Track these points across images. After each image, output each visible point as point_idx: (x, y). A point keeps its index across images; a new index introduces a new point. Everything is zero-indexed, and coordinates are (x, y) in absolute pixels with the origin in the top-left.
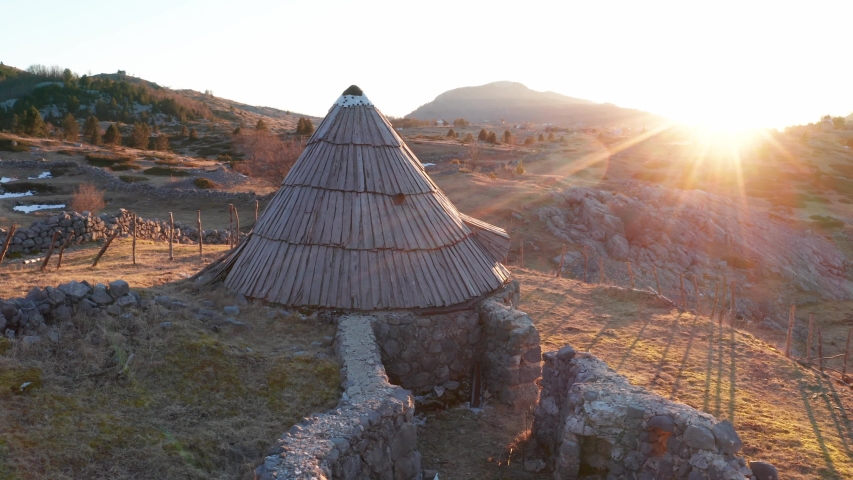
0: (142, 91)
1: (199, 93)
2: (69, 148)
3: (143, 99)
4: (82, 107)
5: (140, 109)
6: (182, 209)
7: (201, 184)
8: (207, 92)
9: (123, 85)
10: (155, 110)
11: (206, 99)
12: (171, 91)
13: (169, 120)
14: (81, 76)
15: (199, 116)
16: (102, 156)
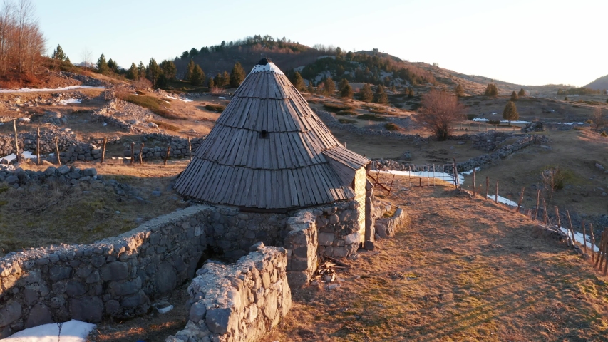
0: (387, 63)
1: (429, 65)
2: (316, 99)
3: (387, 68)
4: (346, 73)
5: (385, 75)
6: (369, 143)
7: (389, 127)
8: (434, 64)
9: (374, 59)
10: (395, 76)
11: (433, 69)
12: (409, 63)
13: (404, 83)
14: (347, 52)
15: (426, 81)
16: (334, 105)
